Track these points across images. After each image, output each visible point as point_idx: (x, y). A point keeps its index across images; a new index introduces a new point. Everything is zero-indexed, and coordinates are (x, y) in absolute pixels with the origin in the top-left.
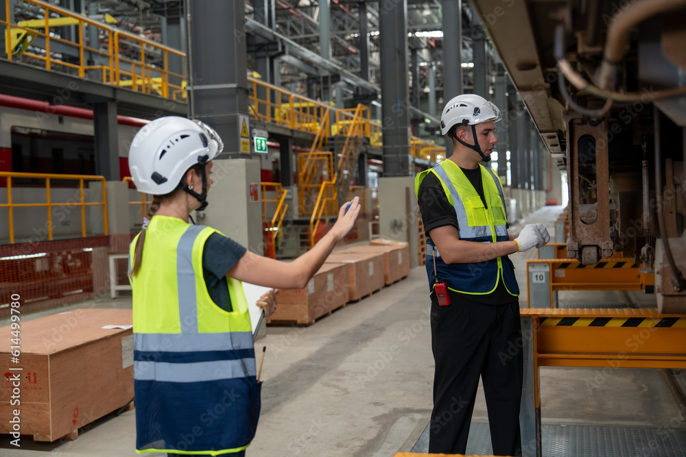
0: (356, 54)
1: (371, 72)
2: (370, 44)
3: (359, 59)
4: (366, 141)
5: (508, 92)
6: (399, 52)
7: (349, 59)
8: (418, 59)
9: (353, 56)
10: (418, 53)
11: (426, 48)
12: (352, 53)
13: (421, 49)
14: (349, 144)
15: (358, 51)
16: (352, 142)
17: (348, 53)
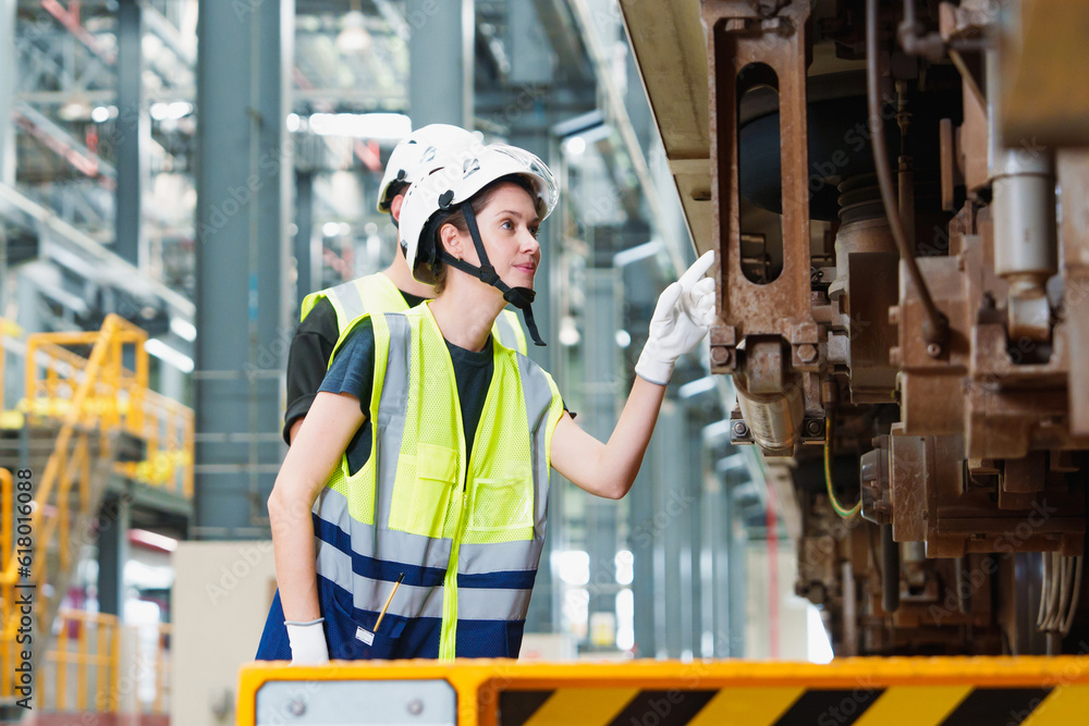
0: (97, 178)
1: (151, 244)
2: (149, 150)
3: (105, 200)
4: (130, 448)
5: (627, 328)
6: (261, 123)
7: (70, 196)
8: (318, 211)
9: (85, 187)
10: (320, 186)
11: (350, 170)
12: (81, 175)
13: (327, 171)
14: (70, 452)
15: (108, 169)
16: (81, 447)
17: (67, 174)
